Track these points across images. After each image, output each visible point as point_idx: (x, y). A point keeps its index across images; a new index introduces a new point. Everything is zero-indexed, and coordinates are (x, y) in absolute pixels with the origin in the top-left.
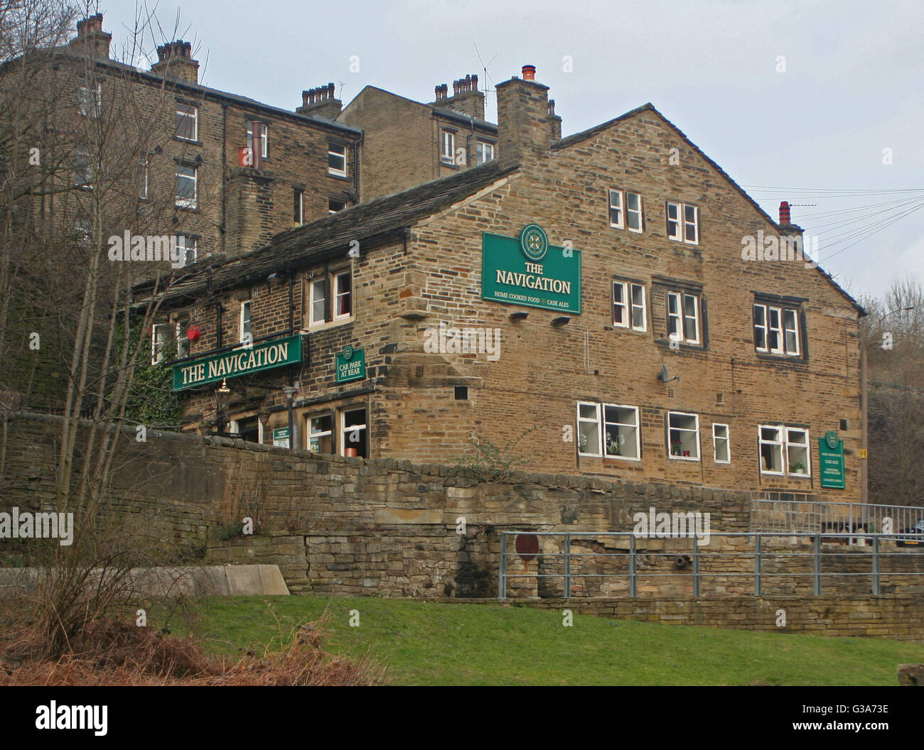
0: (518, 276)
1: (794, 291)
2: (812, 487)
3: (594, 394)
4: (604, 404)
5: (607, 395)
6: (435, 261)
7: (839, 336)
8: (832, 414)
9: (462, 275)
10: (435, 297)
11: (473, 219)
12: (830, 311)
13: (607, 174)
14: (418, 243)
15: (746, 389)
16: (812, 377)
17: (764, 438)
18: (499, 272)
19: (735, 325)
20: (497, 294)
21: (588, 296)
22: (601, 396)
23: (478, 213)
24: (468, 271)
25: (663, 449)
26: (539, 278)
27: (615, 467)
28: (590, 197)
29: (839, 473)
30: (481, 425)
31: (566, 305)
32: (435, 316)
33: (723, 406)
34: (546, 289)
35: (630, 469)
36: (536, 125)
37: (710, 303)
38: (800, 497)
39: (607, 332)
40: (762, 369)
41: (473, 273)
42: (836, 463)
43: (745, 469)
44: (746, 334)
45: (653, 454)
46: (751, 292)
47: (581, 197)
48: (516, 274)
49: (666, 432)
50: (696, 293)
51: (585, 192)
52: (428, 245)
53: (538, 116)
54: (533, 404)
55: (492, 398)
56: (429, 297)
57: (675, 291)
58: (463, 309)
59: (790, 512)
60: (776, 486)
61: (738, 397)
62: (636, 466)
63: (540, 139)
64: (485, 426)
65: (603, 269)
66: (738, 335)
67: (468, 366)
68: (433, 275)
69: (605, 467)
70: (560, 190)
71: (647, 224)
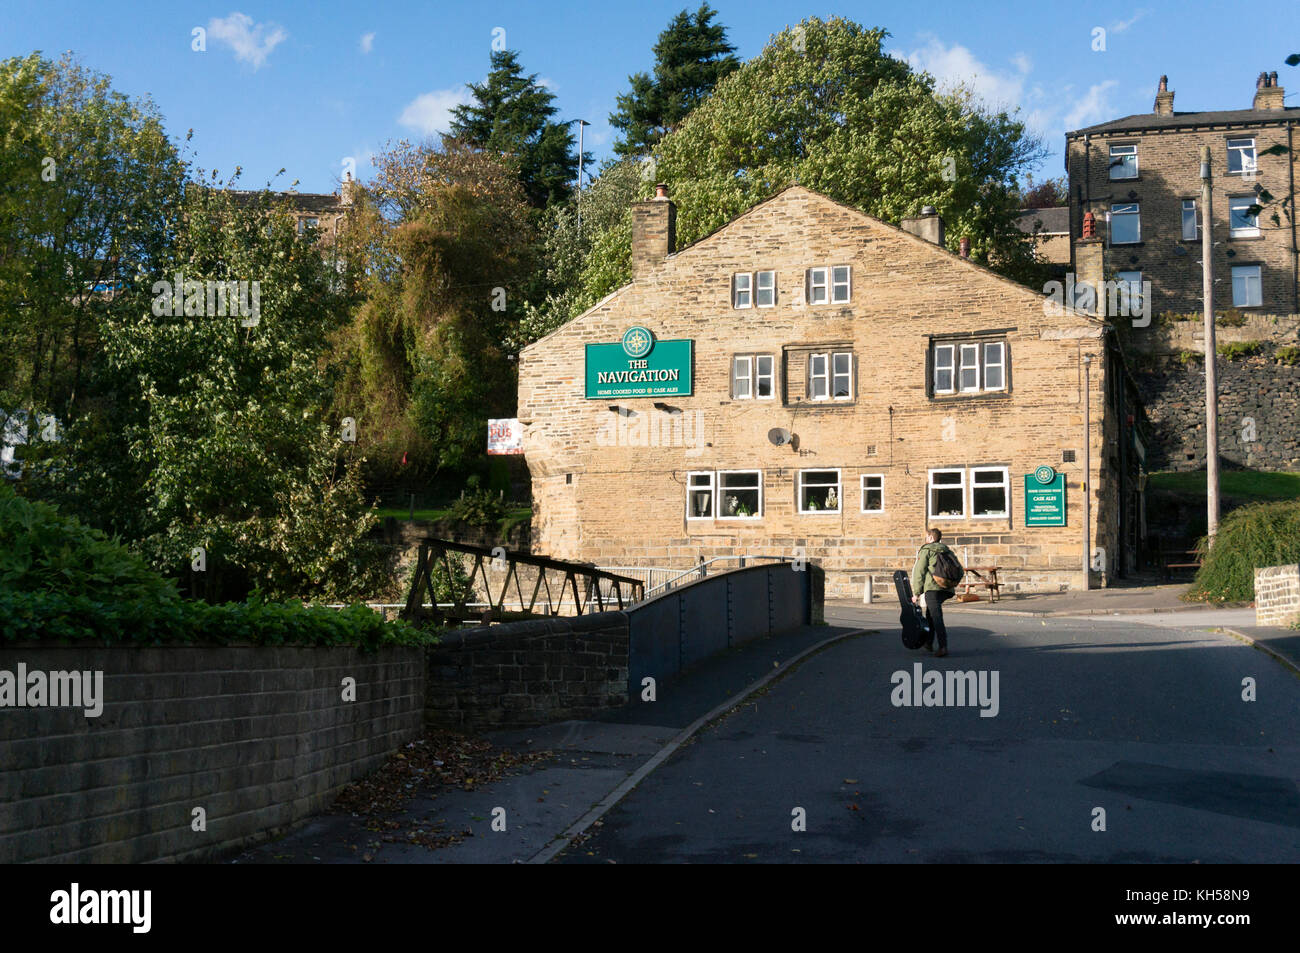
0: (620, 374)
1: (993, 323)
2: (1011, 527)
3: (709, 465)
4: (719, 473)
5: (722, 464)
6: (540, 376)
7: (1067, 359)
8: (1050, 446)
9: (567, 383)
10: (539, 405)
11: (579, 334)
12: (1053, 335)
13: (734, 261)
14: (525, 364)
15: (911, 437)
16: (1017, 410)
17: (935, 482)
18: (600, 374)
19: (898, 374)
20: (600, 392)
21: (702, 377)
22: (716, 464)
23: (584, 328)
24: (572, 378)
25: (792, 506)
26: (643, 372)
27: (730, 528)
28: (709, 287)
29: (1057, 510)
30: (582, 504)
31: (675, 389)
32: (538, 421)
33: (876, 456)
34: (650, 380)
35: (748, 528)
36: (653, 237)
37: (861, 359)
38: (990, 540)
39: (723, 406)
40: (938, 411)
41: (578, 379)
42: (1054, 498)
43: (906, 516)
44: (915, 381)
45: (778, 511)
46: (923, 336)
47: (700, 289)
48: (617, 373)
49: (796, 490)
50: (849, 350)
51: (704, 284)
52: (534, 364)
53: (655, 229)
54: (639, 480)
55: (594, 480)
56: (534, 406)
57: (820, 354)
58: (566, 411)
59: (973, 556)
60: (953, 530)
61: (898, 445)
62: (756, 524)
63: (658, 248)
64: (586, 504)
65: (721, 350)
66: (902, 383)
67: (570, 456)
68: (538, 388)
69: (717, 528)
70: (675, 289)
71: (781, 296)
